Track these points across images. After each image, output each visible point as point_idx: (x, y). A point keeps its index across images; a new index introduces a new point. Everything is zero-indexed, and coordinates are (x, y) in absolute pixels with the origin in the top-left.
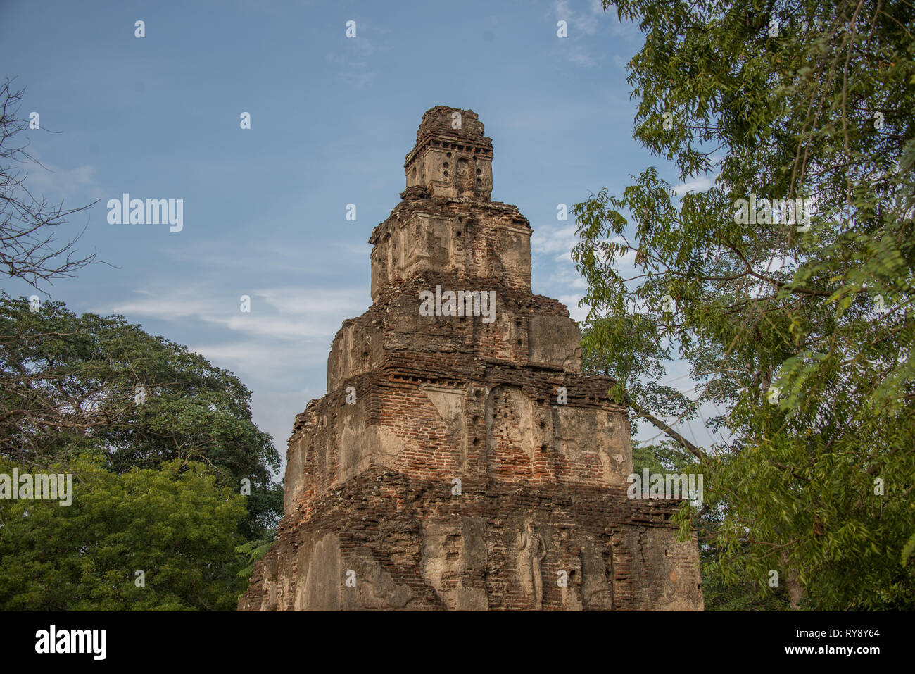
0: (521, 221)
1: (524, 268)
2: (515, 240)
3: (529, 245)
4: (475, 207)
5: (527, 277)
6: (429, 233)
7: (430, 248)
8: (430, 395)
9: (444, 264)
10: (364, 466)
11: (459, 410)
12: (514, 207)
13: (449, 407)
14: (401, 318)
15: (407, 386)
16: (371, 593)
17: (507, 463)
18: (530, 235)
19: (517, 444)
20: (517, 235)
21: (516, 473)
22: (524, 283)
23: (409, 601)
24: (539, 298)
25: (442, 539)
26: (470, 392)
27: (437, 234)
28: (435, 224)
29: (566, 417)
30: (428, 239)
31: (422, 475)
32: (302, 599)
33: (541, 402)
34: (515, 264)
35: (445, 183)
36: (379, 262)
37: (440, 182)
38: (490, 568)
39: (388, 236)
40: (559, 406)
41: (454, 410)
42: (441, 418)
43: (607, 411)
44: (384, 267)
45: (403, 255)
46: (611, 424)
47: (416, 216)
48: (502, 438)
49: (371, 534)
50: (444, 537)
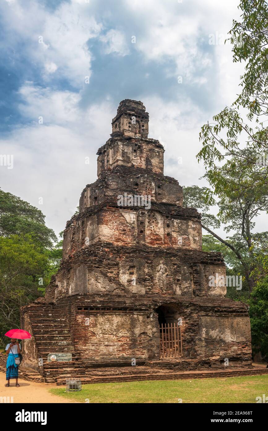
0: (160, 147)
1: (161, 165)
2: (157, 154)
3: (163, 156)
4: (142, 140)
5: (162, 169)
6: (122, 150)
7: (123, 156)
8: (123, 214)
9: (128, 163)
10: (96, 240)
11: (135, 220)
12: (158, 140)
13: (131, 218)
14: (112, 183)
15: (114, 210)
16: (100, 286)
17: (153, 240)
18: (164, 152)
19: (157, 233)
20: (158, 152)
21: (157, 244)
22: (161, 171)
23: (115, 289)
24: (166, 177)
25: (128, 267)
26: (139, 212)
27: (126, 151)
28: (125, 147)
29: (177, 223)
30: (122, 153)
31: (120, 244)
32: (72, 288)
33: (167, 217)
34: (157, 164)
35: (129, 130)
36: (101, 162)
37: (127, 130)
38: (146, 278)
39: (105, 151)
40: (174, 219)
41: (132, 219)
42: (127, 223)
43: (193, 221)
44: (103, 163)
45: (111, 159)
46: (194, 226)
47: (117, 143)
48: (151, 230)
49: (100, 265)
50: (129, 267)
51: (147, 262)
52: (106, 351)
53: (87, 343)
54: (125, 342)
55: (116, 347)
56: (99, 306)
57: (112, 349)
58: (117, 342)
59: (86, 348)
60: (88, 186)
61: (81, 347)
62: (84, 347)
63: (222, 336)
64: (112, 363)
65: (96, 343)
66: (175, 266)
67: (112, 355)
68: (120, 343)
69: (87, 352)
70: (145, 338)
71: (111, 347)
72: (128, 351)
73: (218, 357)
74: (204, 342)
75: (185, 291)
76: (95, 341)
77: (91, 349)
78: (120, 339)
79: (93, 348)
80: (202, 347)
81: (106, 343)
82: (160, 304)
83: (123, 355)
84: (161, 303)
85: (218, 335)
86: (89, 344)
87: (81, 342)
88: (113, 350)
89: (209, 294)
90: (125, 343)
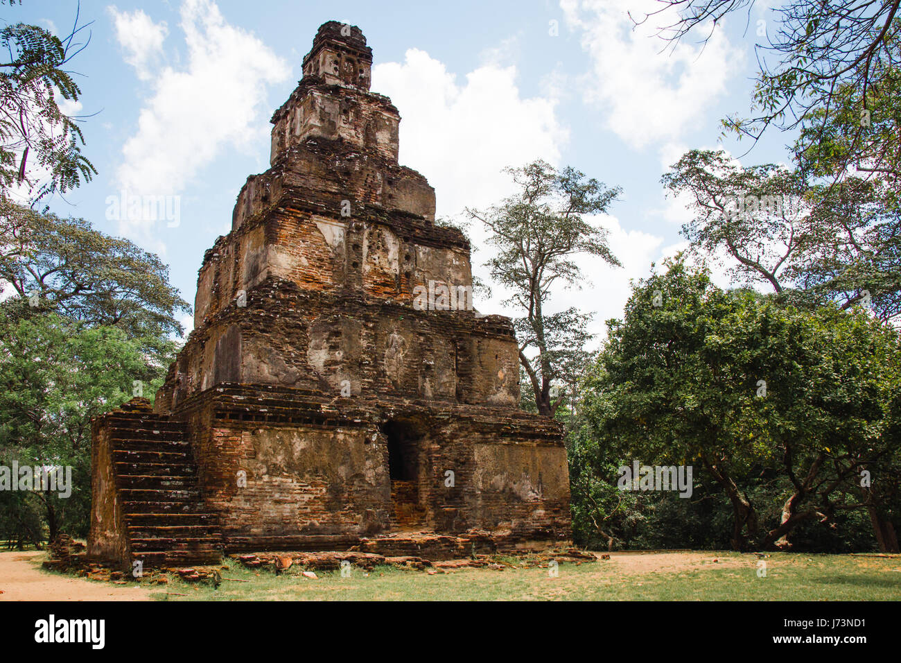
0: (394, 111)
1: (394, 145)
2: (387, 123)
3: (398, 129)
4: (359, 94)
5: (395, 152)
6: (321, 108)
7: (322, 120)
8: (319, 225)
9: (332, 134)
10: (262, 277)
11: (342, 239)
12: (388, 98)
13: (334, 236)
14: (298, 162)
15: (300, 216)
16: (266, 371)
17: (378, 284)
18: (399, 121)
19: (386, 271)
20: (389, 119)
21: (385, 293)
22: (393, 157)
23: (298, 380)
24: (404, 168)
25: (326, 335)
26: (351, 225)
27: (327, 110)
28: (327, 103)
29: (424, 253)
30: (321, 112)
31: (310, 287)
32: (208, 381)
33: (406, 240)
34: (387, 142)
35: (335, 76)
36: (278, 135)
37: (331, 75)
38: (363, 360)
39: (287, 113)
40: (419, 244)
41: (337, 239)
42: (327, 244)
43: (455, 252)
44: (282, 137)
45: (299, 125)
46: (457, 263)
47: (312, 94)
48: (375, 265)
49: (267, 326)
50: (327, 333)
51: (366, 327)
52: (275, 515)
53: (235, 495)
54: (317, 494)
55: (297, 506)
56: (263, 410)
57: (289, 510)
58: (300, 493)
59: (231, 505)
60: (251, 179)
61: (221, 503)
62: (226, 504)
63: (515, 487)
64: (289, 541)
65: (254, 496)
66: (422, 339)
67: (289, 523)
68: (307, 497)
69: (234, 516)
70: (360, 487)
71: (288, 506)
72: (324, 516)
73: (508, 532)
74: (480, 498)
75: (441, 390)
76: (253, 490)
77: (244, 509)
78: (307, 488)
79: (247, 506)
80: (475, 508)
81: (277, 496)
82: (392, 414)
83: (312, 524)
84: (394, 411)
85: (507, 485)
86: (239, 497)
87: (221, 492)
88: (292, 511)
89: (488, 399)
90: (318, 498)
